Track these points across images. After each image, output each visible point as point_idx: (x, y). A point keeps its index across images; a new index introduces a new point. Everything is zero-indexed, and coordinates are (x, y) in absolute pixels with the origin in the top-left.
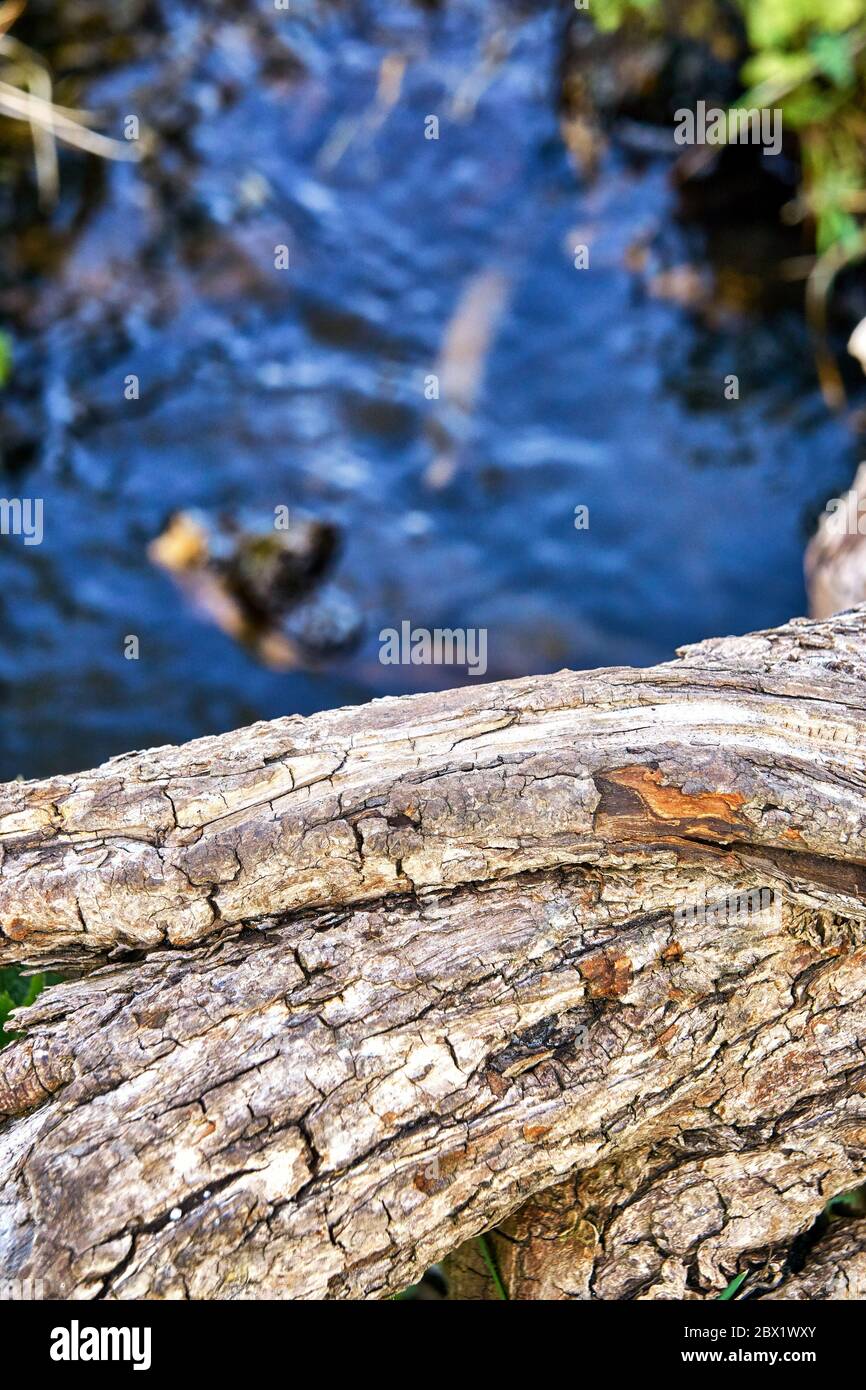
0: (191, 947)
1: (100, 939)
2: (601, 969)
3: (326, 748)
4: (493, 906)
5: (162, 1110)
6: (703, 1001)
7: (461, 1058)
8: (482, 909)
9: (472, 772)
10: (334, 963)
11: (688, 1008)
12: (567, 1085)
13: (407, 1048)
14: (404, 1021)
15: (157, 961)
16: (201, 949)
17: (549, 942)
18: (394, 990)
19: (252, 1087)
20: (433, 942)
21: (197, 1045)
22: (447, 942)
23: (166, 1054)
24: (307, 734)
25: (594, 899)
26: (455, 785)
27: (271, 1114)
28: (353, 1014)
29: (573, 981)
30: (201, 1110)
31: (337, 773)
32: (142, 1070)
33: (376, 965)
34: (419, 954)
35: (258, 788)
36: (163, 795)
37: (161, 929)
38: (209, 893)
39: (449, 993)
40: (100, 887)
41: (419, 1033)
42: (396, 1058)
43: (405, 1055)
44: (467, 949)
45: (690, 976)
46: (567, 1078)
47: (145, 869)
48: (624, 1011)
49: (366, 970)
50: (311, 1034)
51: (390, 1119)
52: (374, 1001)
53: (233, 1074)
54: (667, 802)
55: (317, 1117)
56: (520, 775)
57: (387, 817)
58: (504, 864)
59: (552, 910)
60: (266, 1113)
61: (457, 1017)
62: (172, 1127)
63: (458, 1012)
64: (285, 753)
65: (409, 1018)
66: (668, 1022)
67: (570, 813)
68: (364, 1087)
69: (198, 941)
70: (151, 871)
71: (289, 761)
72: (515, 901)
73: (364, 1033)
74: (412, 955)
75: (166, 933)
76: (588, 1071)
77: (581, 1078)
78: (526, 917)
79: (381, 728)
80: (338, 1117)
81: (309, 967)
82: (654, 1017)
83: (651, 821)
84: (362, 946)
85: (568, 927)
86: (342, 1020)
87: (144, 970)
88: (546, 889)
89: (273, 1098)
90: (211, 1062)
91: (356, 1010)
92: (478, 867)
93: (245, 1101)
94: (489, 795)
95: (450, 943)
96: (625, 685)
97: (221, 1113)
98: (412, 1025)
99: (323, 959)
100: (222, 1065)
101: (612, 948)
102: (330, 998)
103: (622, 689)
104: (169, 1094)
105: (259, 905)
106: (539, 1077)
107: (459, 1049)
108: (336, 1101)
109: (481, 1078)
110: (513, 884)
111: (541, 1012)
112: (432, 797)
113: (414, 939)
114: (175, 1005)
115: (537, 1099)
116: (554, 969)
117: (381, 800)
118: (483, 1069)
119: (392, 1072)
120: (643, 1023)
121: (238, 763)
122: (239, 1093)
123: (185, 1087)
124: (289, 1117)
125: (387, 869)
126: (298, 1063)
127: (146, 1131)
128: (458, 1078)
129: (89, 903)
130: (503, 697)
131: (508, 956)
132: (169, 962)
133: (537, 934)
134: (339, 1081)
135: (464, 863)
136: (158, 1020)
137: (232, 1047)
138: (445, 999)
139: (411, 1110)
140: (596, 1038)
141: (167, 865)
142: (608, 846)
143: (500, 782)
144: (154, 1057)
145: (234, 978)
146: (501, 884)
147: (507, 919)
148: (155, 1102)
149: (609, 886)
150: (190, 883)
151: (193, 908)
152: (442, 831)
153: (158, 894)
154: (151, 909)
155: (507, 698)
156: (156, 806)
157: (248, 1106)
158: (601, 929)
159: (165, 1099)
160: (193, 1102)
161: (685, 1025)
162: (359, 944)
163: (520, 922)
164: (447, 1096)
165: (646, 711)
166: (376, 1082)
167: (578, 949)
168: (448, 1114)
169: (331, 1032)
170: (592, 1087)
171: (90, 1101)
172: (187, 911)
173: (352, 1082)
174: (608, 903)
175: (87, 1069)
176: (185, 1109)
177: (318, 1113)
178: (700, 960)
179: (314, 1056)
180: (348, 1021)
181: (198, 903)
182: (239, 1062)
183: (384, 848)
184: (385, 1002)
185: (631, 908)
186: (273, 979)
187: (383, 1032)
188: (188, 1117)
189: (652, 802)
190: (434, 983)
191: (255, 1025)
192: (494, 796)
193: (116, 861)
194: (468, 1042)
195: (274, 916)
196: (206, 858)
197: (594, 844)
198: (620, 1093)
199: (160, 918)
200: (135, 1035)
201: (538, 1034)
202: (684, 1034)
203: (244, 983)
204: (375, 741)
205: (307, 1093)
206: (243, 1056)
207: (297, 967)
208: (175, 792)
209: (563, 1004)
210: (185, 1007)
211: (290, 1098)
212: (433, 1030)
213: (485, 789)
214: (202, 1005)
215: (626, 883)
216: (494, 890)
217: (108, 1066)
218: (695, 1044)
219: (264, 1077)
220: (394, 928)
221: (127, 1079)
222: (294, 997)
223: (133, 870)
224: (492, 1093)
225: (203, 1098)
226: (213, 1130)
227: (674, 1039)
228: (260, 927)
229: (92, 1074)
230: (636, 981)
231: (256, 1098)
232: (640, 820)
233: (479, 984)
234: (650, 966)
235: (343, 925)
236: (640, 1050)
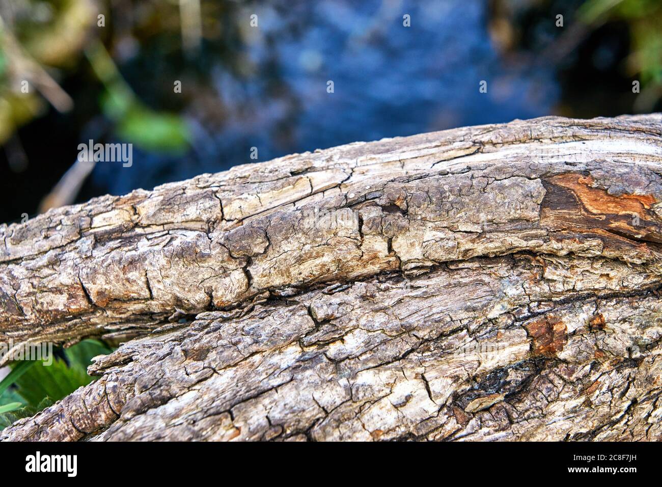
0: (230, 308)
1: (163, 305)
2: (543, 330)
3: (337, 166)
4: (461, 280)
5: (199, 418)
6: (618, 366)
7: (434, 391)
8: (452, 282)
9: (447, 176)
10: (338, 315)
11: (607, 370)
12: (516, 421)
13: (392, 381)
14: (390, 360)
15: (204, 319)
16: (237, 310)
17: (503, 307)
18: (384, 336)
19: (271, 403)
20: (414, 304)
21: (230, 372)
22: (425, 304)
23: (206, 379)
24: (324, 158)
25: (538, 277)
26: (435, 184)
27: (285, 423)
28: (352, 352)
29: (521, 337)
30: (229, 419)
31: (345, 182)
32: (186, 390)
33: (370, 319)
34: (403, 312)
35: (286, 192)
36: (214, 197)
37: (207, 293)
38: (244, 264)
39: (427, 340)
40: (163, 261)
41: (402, 369)
42: (384, 388)
43: (391, 386)
44: (440, 309)
45: (610, 341)
46: (515, 415)
47: (198, 246)
48: (559, 366)
49: (363, 321)
50: (318, 366)
51: (378, 435)
52: (367, 344)
53: (256, 393)
54: (596, 200)
55: (320, 428)
56: (484, 177)
57: (381, 206)
58: (469, 246)
59: (506, 284)
60: (280, 422)
61: (432, 359)
62: (206, 429)
63: (432, 355)
64: (307, 169)
65: (395, 358)
66: (593, 378)
67: (523, 203)
68: (358, 408)
69: (235, 304)
70: (202, 247)
71: (309, 175)
72: (478, 277)
73: (359, 367)
74: (398, 312)
75: (211, 297)
76: (531, 410)
77: (526, 416)
78: (486, 288)
79: (379, 153)
80: (337, 430)
81: (319, 317)
82: (583, 372)
83: (583, 215)
84: (359, 304)
85: (519, 296)
86: (343, 356)
87: (194, 325)
88: (502, 269)
89: (287, 412)
90: (240, 384)
91: (354, 350)
92: (451, 246)
93: (265, 413)
94: (460, 190)
95: (427, 305)
96: (562, 127)
97: (246, 421)
98: (397, 363)
99: (330, 312)
100: (248, 386)
101: (552, 315)
102: (334, 341)
103: (560, 129)
104: (206, 406)
105: (282, 275)
106: (493, 414)
107: (433, 384)
108: (336, 417)
109: (449, 411)
110: (476, 265)
111: (495, 361)
112: (417, 191)
113: (400, 301)
114: (215, 345)
115: (491, 429)
116: (507, 328)
117: (377, 194)
118: (451, 404)
119: (380, 399)
120: (574, 375)
121: (271, 174)
122: (260, 407)
123: (219, 401)
124: (299, 427)
125: (380, 246)
126: (307, 387)
127: (186, 433)
128: (432, 408)
129: (155, 274)
130: (471, 133)
131: (471, 314)
132: (213, 320)
133: (495, 300)
134: (338, 402)
135: (440, 243)
136: (201, 354)
137: (256, 374)
138: (422, 346)
139: (394, 430)
140: (537, 387)
141: (214, 243)
142: (550, 233)
143: (469, 182)
144: (196, 380)
145: (261, 325)
146: (467, 265)
147: (471, 289)
148: (195, 412)
149: (550, 267)
150: (231, 256)
151: (232, 276)
152: (423, 216)
153: (206, 265)
154: (200, 277)
155: (473, 134)
156: (208, 203)
157: (267, 417)
158: (543, 301)
159: (202, 410)
160: (224, 412)
161: (606, 381)
162: (358, 303)
163: (481, 291)
164: (422, 421)
165: (579, 144)
166: (367, 405)
167: (526, 315)
168: (422, 435)
169: (334, 365)
170: (534, 422)
171: (145, 412)
172: (228, 279)
173: (349, 403)
174: (549, 281)
175: (144, 388)
176: (217, 417)
177: (321, 425)
178: (618, 330)
179: (320, 383)
180: (347, 358)
181: (236, 273)
182: (261, 384)
183: (379, 228)
184: (376, 345)
185: (567, 287)
186: (290, 327)
187: (374, 367)
188: (219, 423)
189: (585, 199)
190: (415, 332)
191: (276, 359)
192: (464, 191)
193: (176, 243)
194: (439, 380)
195: (294, 287)
196: (243, 237)
197: (539, 232)
198: (555, 430)
199: (206, 284)
200: (183, 365)
201: (493, 385)
202: (604, 389)
203: (268, 329)
204: (374, 162)
205: (314, 409)
206: (265, 381)
207: (309, 318)
208: (223, 194)
209: (513, 356)
210: (222, 346)
211: (300, 412)
212: (413, 368)
213: (458, 186)
214: (235, 344)
215: (563, 267)
216: (462, 269)
217: (160, 386)
218: (612, 397)
219: (280, 396)
220: (385, 294)
221: (175, 397)
222: (306, 340)
223: (188, 247)
224: (457, 423)
225: (232, 409)
226: (239, 434)
227: (597, 392)
228: (283, 294)
229: (147, 392)
230: (570, 342)
231: (273, 411)
232: (575, 214)
233: (449, 335)
234: (580, 330)
235: (346, 291)
236: (571, 397)
